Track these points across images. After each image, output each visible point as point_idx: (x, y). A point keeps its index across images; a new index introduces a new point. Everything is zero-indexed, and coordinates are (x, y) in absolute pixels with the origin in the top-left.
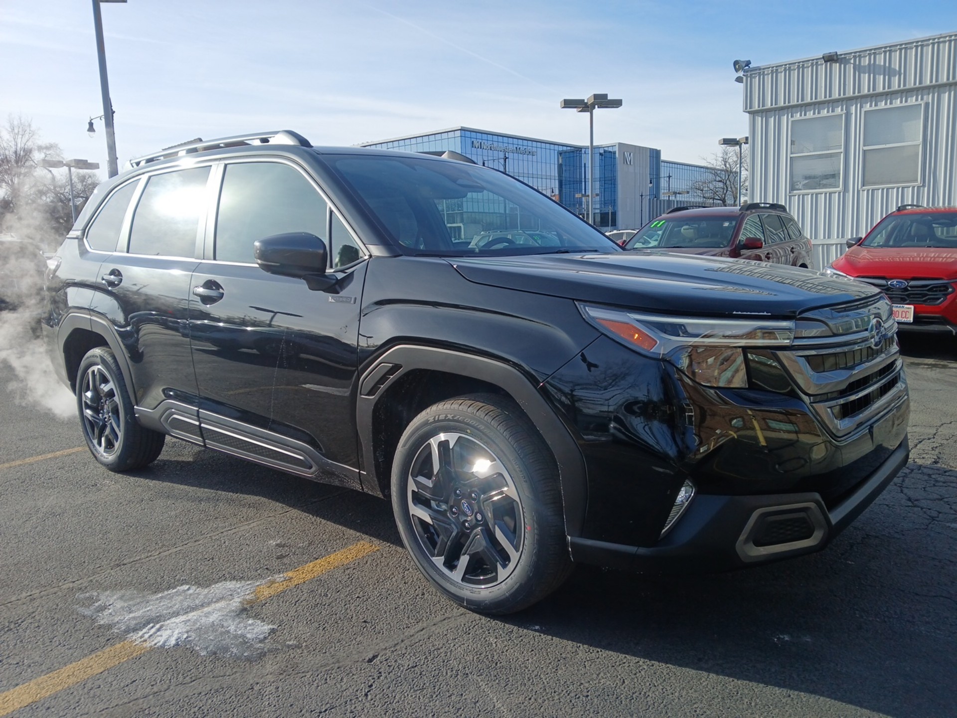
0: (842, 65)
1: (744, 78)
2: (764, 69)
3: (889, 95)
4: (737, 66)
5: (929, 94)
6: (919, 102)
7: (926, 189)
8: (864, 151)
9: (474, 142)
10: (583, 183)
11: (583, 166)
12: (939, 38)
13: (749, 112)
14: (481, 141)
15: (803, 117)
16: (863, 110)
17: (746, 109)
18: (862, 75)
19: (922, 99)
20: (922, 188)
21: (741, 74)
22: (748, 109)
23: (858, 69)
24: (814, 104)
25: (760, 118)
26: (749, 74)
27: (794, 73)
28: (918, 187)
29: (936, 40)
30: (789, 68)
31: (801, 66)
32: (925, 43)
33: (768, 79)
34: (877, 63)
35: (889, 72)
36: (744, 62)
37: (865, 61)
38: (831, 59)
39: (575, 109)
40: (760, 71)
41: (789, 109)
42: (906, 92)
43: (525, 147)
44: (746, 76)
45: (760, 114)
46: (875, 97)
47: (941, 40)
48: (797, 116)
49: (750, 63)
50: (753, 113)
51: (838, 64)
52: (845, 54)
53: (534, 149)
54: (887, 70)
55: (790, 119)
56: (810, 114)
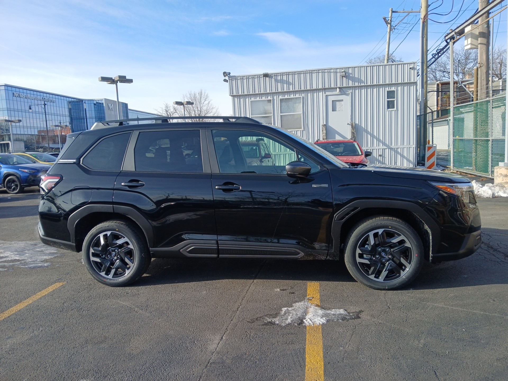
0: (270, 79)
1: (229, 80)
2: (237, 77)
3: (289, 93)
4: (225, 75)
5: (303, 93)
6: (300, 96)
7: (305, 131)
8: (281, 116)
9: (15, 93)
10: (85, 119)
11: (84, 110)
12: (306, 71)
13: (232, 96)
14: (19, 93)
15: (255, 100)
16: (279, 98)
17: (231, 94)
18: (278, 83)
19: (301, 95)
20: (303, 131)
21: (227, 78)
22: (232, 95)
23: (276, 81)
24: (260, 94)
25: (237, 99)
26: (231, 78)
27: (250, 80)
28: (302, 131)
29: (305, 72)
30: (248, 77)
31: (253, 77)
32: (301, 73)
33: (239, 82)
34: (284, 79)
35: (288, 83)
36: (228, 73)
37: (279, 78)
38: (266, 75)
39: (106, 82)
40: (235, 78)
41: (249, 95)
42: (295, 92)
43: (48, 98)
44: (229, 79)
45: (237, 97)
46: (283, 93)
47: (307, 72)
48: (253, 99)
49: (230, 74)
50: (233, 96)
51: (268, 78)
52: (271, 74)
53: (54, 99)
54: (282, 80)
55: (250, 100)
56: (258, 99)
